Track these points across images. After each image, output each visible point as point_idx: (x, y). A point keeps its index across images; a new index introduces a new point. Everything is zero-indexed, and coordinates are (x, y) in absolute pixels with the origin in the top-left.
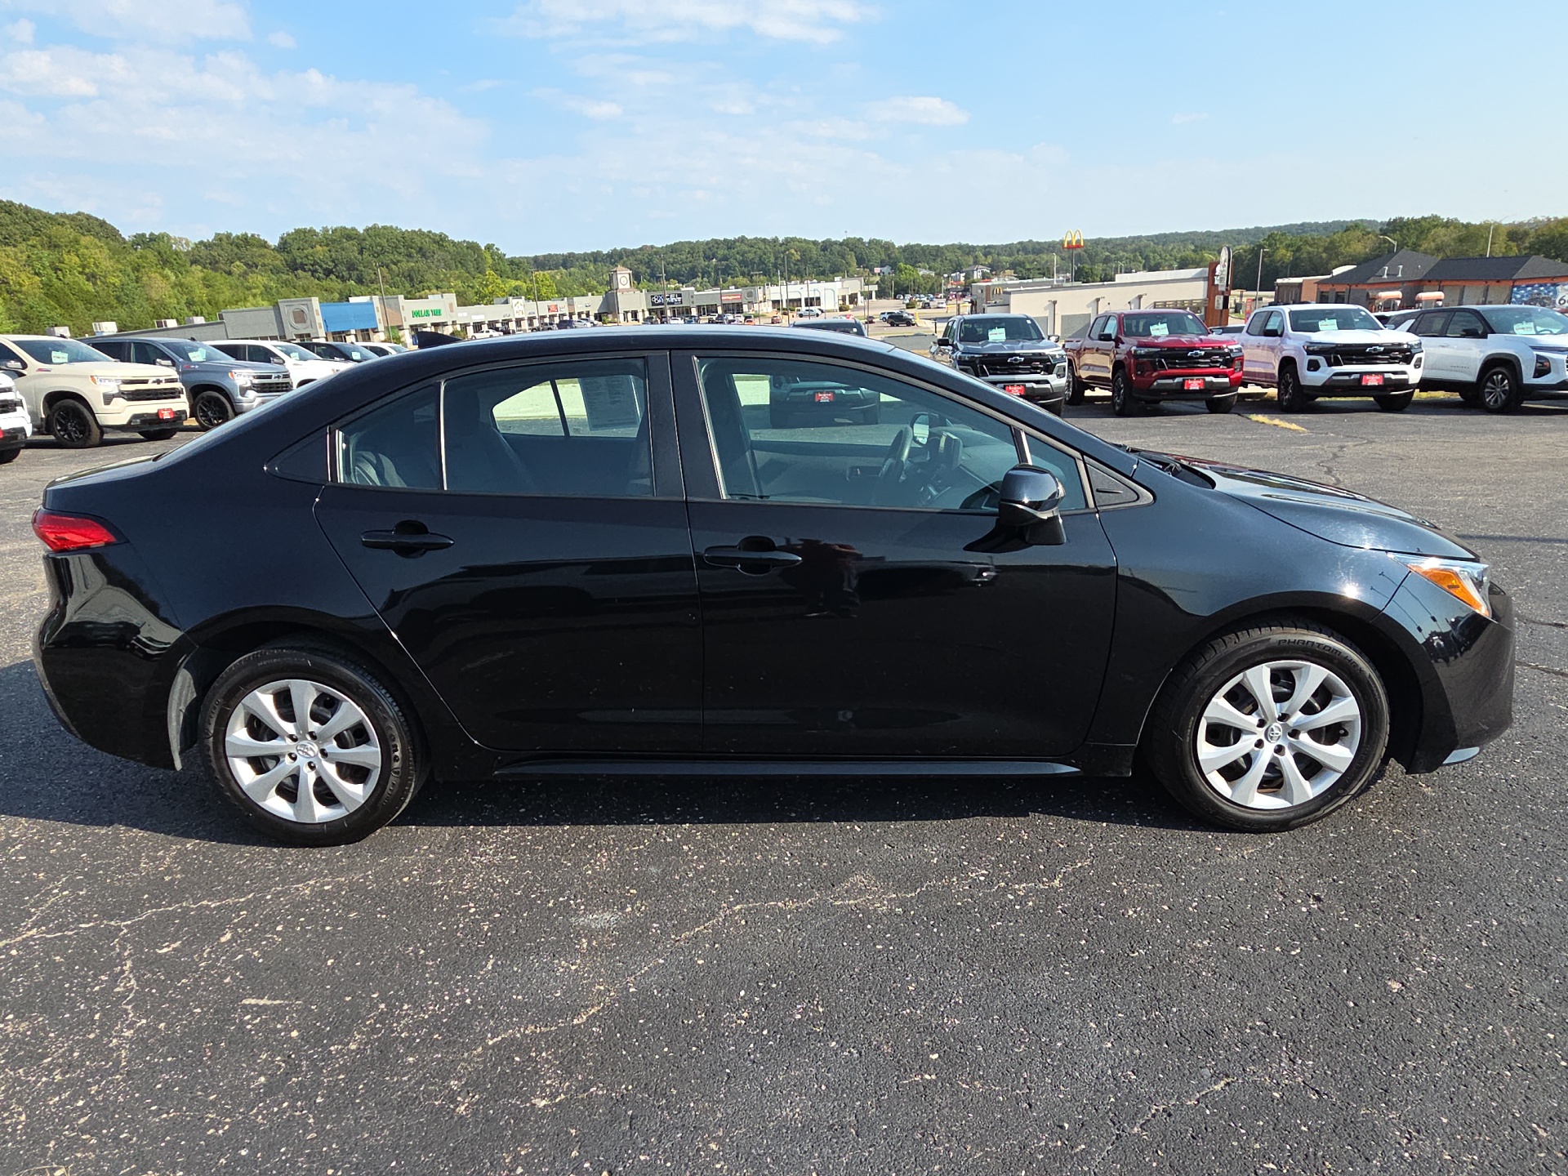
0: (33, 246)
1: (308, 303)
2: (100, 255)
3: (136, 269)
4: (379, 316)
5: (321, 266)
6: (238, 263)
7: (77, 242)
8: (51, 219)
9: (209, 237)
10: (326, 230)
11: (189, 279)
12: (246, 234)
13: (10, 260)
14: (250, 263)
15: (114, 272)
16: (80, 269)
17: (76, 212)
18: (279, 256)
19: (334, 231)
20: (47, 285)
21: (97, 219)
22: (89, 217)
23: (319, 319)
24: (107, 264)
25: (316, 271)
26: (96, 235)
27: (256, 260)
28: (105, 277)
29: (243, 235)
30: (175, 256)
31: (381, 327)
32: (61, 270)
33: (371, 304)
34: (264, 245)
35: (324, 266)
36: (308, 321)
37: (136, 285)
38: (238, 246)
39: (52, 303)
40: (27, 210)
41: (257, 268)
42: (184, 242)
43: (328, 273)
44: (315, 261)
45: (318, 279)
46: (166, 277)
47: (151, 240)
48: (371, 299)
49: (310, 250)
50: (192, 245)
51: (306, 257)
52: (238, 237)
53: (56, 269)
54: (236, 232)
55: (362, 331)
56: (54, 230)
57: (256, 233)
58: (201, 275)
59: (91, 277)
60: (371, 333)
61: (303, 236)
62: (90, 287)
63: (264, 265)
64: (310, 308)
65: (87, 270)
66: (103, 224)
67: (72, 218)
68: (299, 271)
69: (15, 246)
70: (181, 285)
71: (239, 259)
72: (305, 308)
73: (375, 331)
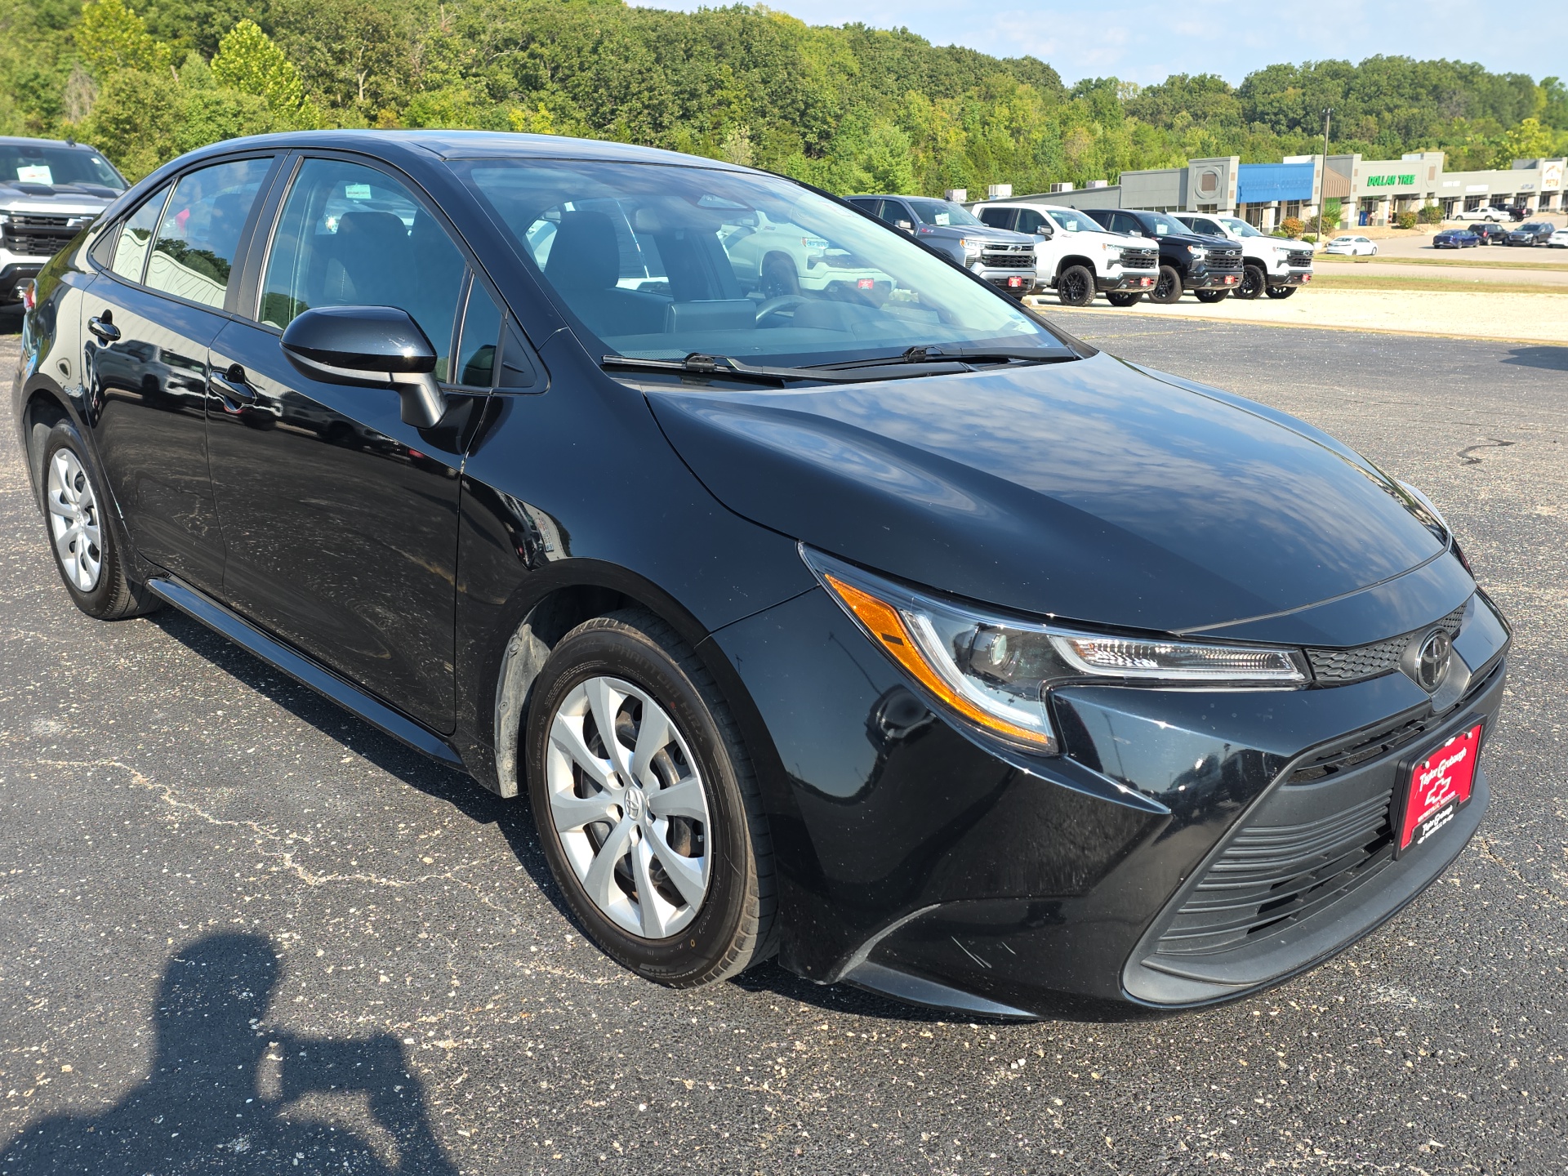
0: (970, 98)
1: (1224, 163)
2: (1030, 104)
3: (1064, 123)
4: (1317, 182)
5: (1286, 116)
6: (1184, 113)
7: (1012, 91)
8: (996, 66)
9: (1160, 80)
10: (1307, 65)
11: (1118, 133)
12: (1205, 75)
13: (944, 114)
14: (1199, 113)
15: (1040, 126)
16: (1007, 123)
17: (1023, 56)
18: (1237, 103)
19: (1318, 66)
20: (971, 142)
21: (1041, 64)
22: (1034, 62)
23: (1233, 186)
24: (1035, 116)
25: (1278, 122)
26: (1036, 84)
27: (1207, 109)
28: (1029, 132)
29: (1200, 77)
30: (1110, 107)
31: (1316, 199)
32: (988, 125)
33: (1311, 165)
34: (1222, 88)
35: (1291, 115)
36: (1218, 189)
37: (1059, 141)
38: (1190, 92)
39: (970, 162)
40: (975, 56)
41: (1205, 118)
42: (1131, 88)
43: (1293, 124)
44: (1280, 109)
45: (1279, 133)
46: (1092, 132)
47: (1096, 86)
48: (1313, 159)
49: (1279, 95)
50: (1139, 92)
51: (1271, 103)
52: (1194, 79)
53: (985, 123)
54: (1194, 73)
55: (1290, 203)
56: (995, 79)
57: (1217, 73)
58: (1133, 128)
59: (1016, 133)
60: (1301, 206)
61: (1277, 75)
62: (1011, 144)
63: (1215, 115)
64: (1224, 168)
65: (1014, 124)
66: (1046, 69)
67: (1016, 64)
68: (1257, 123)
69: (953, 98)
70: (1105, 141)
71: (1188, 108)
72: (1218, 171)
73: (1307, 203)
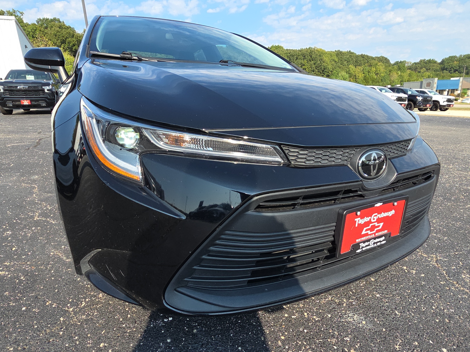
0: (366, 66)
1: (433, 80)
2: (381, 67)
3: (390, 71)
4: (460, 84)
5: (454, 69)
6: (424, 69)
7: (377, 64)
8: (373, 58)
9: (418, 61)
10: (461, 56)
11: (405, 74)
12: (431, 59)
13: (358, 70)
14: (428, 68)
15: (383, 72)
16: (375, 72)
17: (380, 56)
18: (439, 66)
19: (464, 56)
20: (365, 76)
21: (385, 58)
22: (383, 57)
23: (435, 85)
24: (382, 70)
25: (451, 70)
26: (383, 63)
27: (430, 67)
28: (381, 74)
29: (429, 59)
30: (403, 67)
31: (460, 89)
32: (370, 72)
33: (459, 80)
34: (435, 62)
35: (455, 68)
36: (431, 86)
37: (388, 76)
38: (426, 63)
39: (364, 81)
40: (367, 56)
41: (430, 70)
42: (409, 63)
43: (455, 71)
44: (452, 67)
45: (451, 73)
46: (398, 74)
47: (400, 63)
48: (460, 78)
49: (452, 63)
50: (412, 64)
51: (449, 66)
52: (427, 60)
53: (369, 72)
54: (427, 59)
55: (452, 90)
56: (373, 61)
57: (434, 59)
58: (409, 72)
59: (377, 74)
60: (455, 90)
61: (452, 59)
62: (376, 77)
63: (433, 69)
64: (433, 82)
65: (376, 72)
66: (386, 59)
67: (378, 58)
68: (445, 71)
69: (361, 66)
70: (401, 76)
71: (425, 68)
72: (431, 82)
73: (457, 90)
